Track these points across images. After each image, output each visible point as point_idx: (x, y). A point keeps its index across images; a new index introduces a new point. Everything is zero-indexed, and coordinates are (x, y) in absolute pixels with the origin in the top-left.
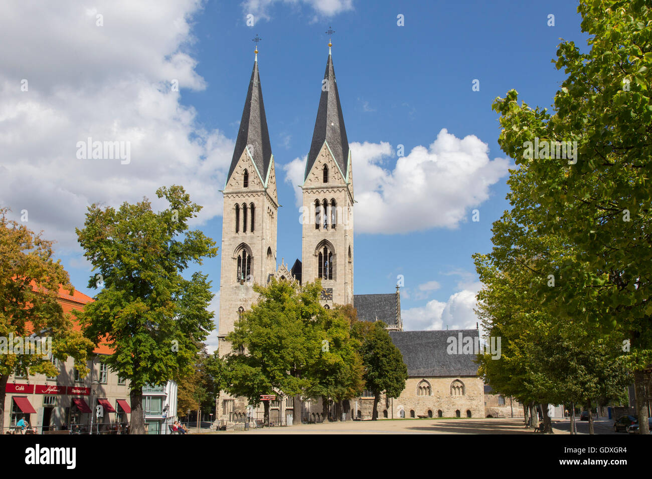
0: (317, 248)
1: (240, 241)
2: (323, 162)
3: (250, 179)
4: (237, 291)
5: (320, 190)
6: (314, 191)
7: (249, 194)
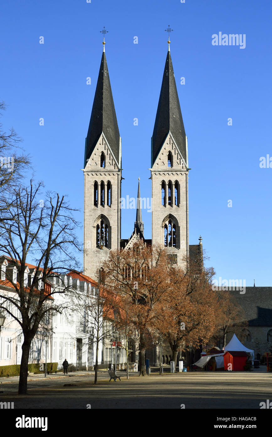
0: (164, 220)
1: (99, 213)
2: (168, 149)
3: (107, 160)
4: (98, 255)
5: (165, 173)
6: (161, 173)
7: (106, 173)
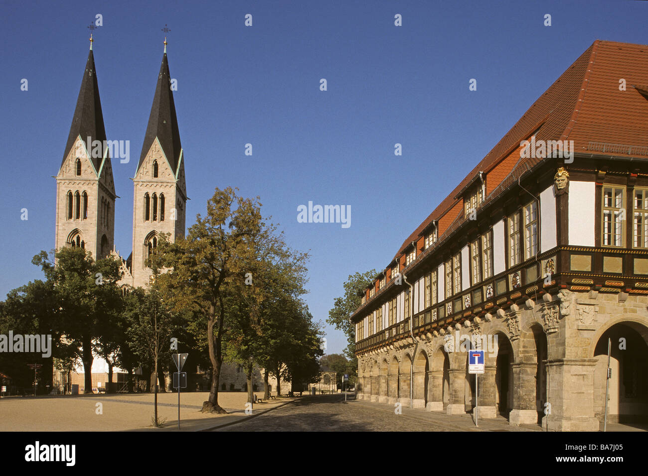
0: (148, 238)
1: (73, 227)
2: (154, 158)
3: (83, 168)
5: (150, 184)
6: (145, 184)
7: (82, 182)
